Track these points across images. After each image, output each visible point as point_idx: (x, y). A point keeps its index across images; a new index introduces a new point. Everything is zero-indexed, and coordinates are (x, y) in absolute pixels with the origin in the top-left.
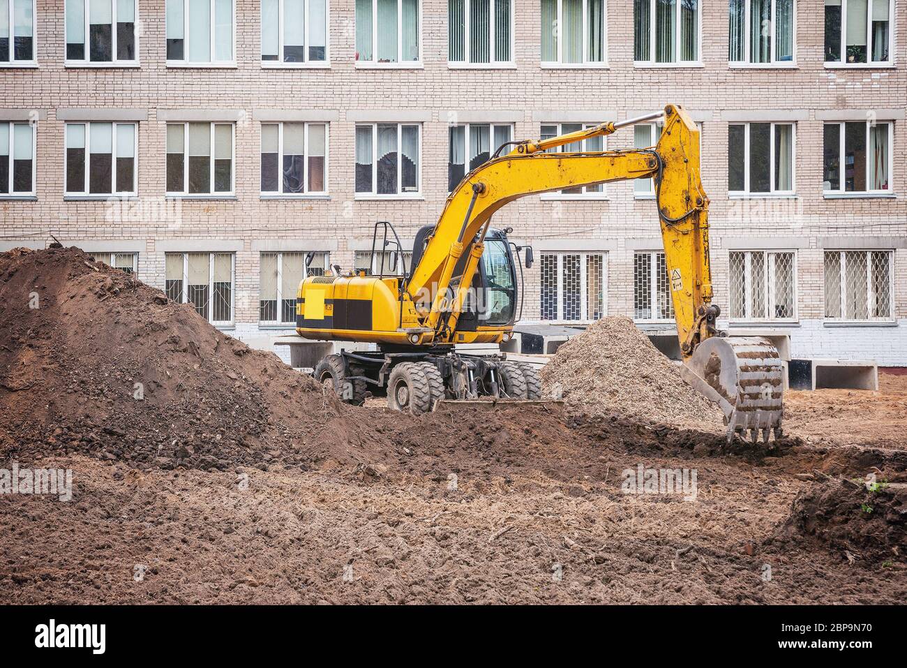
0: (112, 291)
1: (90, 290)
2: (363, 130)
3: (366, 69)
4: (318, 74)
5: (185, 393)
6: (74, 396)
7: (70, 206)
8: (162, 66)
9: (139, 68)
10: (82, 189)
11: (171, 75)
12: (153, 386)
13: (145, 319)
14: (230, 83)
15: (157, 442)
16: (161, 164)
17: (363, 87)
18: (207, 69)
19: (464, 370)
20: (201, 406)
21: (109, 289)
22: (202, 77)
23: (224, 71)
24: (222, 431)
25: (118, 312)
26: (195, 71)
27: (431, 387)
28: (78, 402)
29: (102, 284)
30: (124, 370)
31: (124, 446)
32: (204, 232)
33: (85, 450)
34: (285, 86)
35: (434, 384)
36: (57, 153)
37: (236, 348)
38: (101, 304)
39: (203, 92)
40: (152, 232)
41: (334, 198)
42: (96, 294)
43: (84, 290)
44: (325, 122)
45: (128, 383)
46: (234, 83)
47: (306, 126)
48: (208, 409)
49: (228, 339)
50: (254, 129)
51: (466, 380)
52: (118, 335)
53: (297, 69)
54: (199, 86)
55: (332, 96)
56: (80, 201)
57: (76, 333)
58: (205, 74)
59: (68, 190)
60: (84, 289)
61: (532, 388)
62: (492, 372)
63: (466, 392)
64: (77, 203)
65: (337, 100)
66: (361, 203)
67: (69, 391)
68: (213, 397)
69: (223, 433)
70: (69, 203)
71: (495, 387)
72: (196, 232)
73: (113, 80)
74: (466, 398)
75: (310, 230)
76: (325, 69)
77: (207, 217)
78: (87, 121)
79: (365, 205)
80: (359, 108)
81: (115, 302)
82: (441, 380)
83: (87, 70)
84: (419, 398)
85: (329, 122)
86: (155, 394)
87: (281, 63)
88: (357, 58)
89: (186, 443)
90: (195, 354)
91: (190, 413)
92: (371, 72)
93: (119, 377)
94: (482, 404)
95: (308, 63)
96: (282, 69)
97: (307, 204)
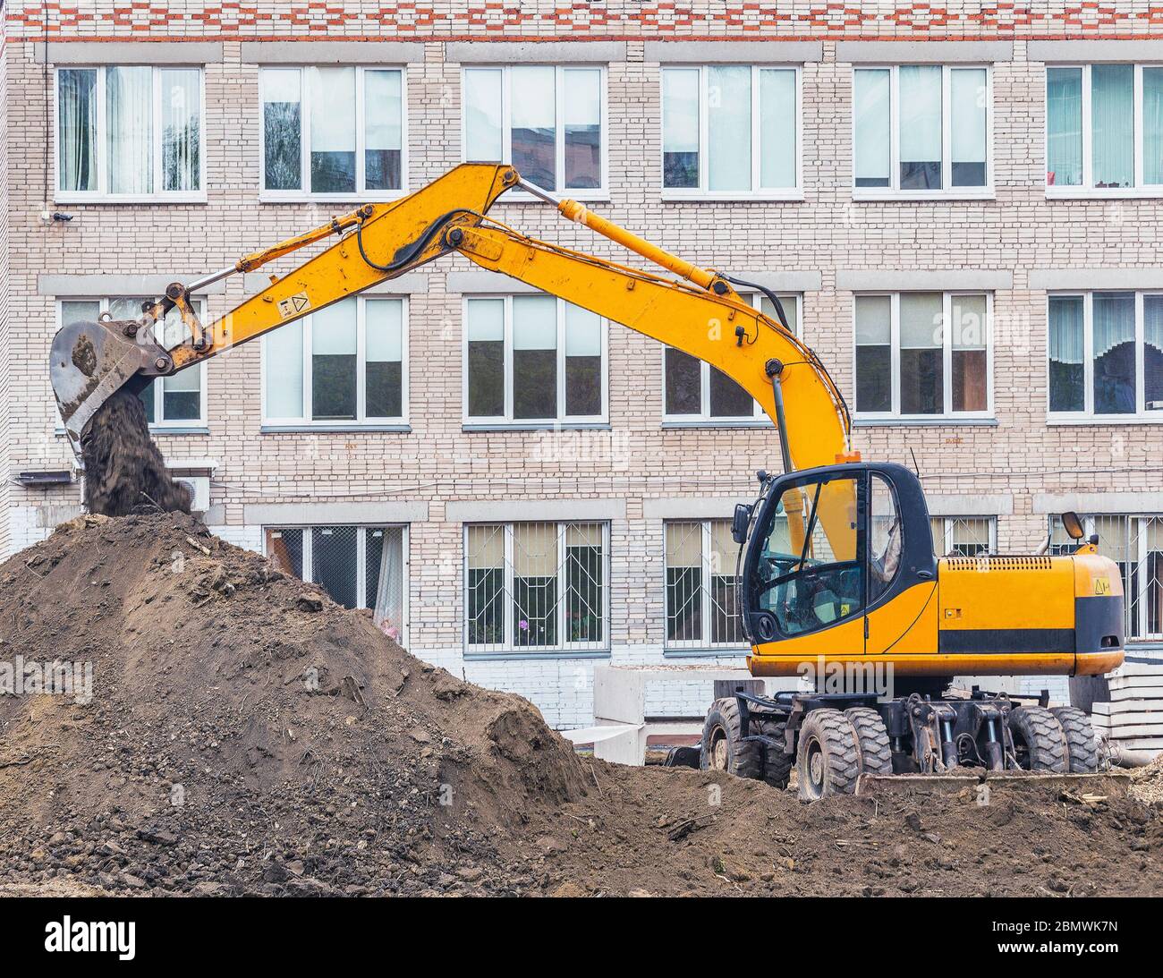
0: (221, 589)
1: (181, 587)
2: (1064, 305)
3: (1068, 200)
4: (970, 209)
5: (314, 768)
6: (104, 775)
7: (473, 441)
8: (653, 199)
9: (609, 202)
10: (499, 411)
11: (671, 214)
12: (255, 756)
13: (269, 636)
14: (790, 226)
15: (238, 855)
16: (654, 367)
17: (1061, 231)
18: (743, 202)
19: (933, 722)
20: (340, 790)
21: (217, 586)
22: (733, 216)
23: (778, 205)
24: (369, 835)
25: (223, 626)
26: (720, 206)
27: (865, 752)
28: (107, 786)
29: (204, 576)
30: (205, 729)
31: (170, 864)
32: (741, 484)
33: (91, 871)
34: (901, 231)
35: (870, 746)
36: (448, 349)
37: (440, 686)
38: (197, 613)
39: (736, 242)
40: (639, 485)
41: (1004, 422)
42: (189, 594)
43: (170, 588)
44: (985, 291)
45: (209, 752)
46: (798, 226)
47: (947, 299)
48: (352, 796)
49: (426, 671)
50: (839, 304)
51: (937, 740)
52: (215, 666)
53: (926, 201)
54: (728, 232)
55: (998, 246)
56: (494, 432)
57: (140, 663)
58: (740, 213)
59: (472, 413)
60: (172, 587)
61: (1077, 751)
62: (991, 724)
63: (935, 760)
64: (488, 435)
65: (1009, 253)
66: (1059, 430)
67: (97, 766)
68: (370, 774)
69: (371, 838)
70: (471, 436)
71: (996, 751)
72: (724, 484)
73: (555, 223)
74: (934, 771)
75: (957, 477)
76: (984, 201)
77: (747, 457)
78: (507, 294)
79: (1069, 435)
80: (1053, 266)
81: (222, 609)
82: (885, 739)
83: (506, 207)
84: (837, 771)
85: (994, 291)
86: (258, 769)
87: (894, 191)
88: (1051, 181)
89: (289, 857)
90: (353, 699)
91: (315, 803)
92: (1079, 203)
93: (194, 740)
94: (953, 781)
95: (948, 190)
96: (896, 202)
97: (949, 434)
